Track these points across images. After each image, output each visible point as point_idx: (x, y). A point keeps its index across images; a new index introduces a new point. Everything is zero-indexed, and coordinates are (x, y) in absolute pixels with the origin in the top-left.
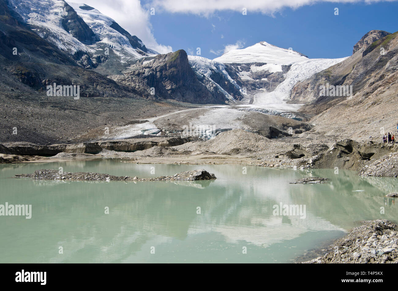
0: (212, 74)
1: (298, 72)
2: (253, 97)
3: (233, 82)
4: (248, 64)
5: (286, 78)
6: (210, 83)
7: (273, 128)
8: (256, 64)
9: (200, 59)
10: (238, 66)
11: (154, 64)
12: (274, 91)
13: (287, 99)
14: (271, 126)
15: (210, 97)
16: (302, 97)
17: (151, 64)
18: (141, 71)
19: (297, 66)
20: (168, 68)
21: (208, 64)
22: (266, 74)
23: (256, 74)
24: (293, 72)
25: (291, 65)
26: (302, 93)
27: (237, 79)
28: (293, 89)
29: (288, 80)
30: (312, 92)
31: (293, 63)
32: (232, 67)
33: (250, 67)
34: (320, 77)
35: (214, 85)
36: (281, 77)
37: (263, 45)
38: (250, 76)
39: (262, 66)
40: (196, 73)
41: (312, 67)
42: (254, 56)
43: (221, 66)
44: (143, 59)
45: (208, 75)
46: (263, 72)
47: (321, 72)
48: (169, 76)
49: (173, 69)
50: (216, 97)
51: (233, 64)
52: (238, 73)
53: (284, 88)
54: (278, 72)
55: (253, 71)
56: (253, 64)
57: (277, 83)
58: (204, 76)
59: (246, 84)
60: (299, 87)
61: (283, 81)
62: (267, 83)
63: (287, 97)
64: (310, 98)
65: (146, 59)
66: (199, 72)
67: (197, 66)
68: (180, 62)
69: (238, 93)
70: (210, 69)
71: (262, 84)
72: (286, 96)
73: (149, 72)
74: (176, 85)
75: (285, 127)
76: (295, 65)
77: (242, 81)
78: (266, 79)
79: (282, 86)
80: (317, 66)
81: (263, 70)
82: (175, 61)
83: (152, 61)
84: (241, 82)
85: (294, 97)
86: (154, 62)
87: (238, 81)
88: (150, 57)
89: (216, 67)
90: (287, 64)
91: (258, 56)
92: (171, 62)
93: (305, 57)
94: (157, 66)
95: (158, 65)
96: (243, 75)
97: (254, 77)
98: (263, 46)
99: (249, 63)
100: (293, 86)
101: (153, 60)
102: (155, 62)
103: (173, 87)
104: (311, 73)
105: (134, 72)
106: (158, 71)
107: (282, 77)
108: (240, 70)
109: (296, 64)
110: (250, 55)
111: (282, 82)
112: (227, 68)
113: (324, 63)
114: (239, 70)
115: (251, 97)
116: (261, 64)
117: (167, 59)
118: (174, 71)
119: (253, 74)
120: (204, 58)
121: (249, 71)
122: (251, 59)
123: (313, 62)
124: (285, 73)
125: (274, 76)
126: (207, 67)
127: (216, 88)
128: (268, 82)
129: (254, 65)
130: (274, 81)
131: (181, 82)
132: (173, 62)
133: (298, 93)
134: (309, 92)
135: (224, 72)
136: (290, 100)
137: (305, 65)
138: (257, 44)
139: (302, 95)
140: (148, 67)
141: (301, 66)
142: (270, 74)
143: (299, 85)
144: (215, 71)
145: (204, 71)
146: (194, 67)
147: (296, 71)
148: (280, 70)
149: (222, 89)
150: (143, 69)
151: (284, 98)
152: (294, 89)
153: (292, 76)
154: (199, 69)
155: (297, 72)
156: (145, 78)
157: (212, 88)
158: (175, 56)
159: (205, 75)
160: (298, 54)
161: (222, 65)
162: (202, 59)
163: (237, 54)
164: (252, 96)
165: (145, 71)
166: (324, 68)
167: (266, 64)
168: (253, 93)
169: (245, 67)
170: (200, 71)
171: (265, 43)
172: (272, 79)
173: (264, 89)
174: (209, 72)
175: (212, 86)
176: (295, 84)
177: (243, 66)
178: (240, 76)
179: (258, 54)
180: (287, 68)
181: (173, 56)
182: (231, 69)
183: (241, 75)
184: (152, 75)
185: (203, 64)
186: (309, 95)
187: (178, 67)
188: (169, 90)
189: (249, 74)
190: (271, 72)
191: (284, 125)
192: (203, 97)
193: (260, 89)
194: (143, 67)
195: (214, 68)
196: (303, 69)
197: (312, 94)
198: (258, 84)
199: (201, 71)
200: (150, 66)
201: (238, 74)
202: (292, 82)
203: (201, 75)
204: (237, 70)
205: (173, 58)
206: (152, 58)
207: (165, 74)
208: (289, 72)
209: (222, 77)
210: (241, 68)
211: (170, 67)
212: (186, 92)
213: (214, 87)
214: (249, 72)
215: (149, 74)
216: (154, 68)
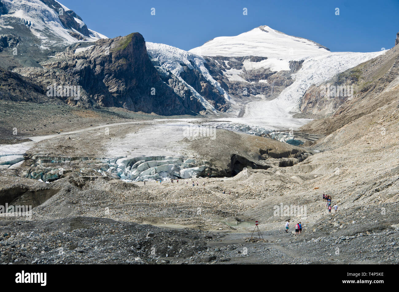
0: (183, 71)
1: (314, 72)
2: (244, 108)
3: (216, 83)
4: (240, 58)
5: (295, 80)
6: (180, 84)
7: (238, 156)
8: (252, 58)
9: (167, 48)
10: (225, 61)
11: (93, 53)
12: (276, 99)
13: (294, 111)
14: (236, 153)
15: (177, 105)
16: (317, 109)
17: (87, 53)
18: (70, 63)
19: (311, 63)
20: (113, 60)
21: (178, 56)
22: (265, 73)
23: (252, 73)
24: (306, 71)
25: (303, 61)
26: (317, 102)
27: (221, 80)
28: (304, 96)
29: (298, 83)
30: (331, 101)
31: (306, 58)
32: (216, 61)
33: (243, 63)
34: (344, 78)
35: (186, 88)
36: (288, 79)
37: (263, 30)
38: (242, 76)
39: (260, 61)
40: (158, 68)
41: (334, 65)
42: (250, 47)
43: (198, 59)
44: (77, 45)
45: (177, 72)
46: (262, 70)
47: (346, 71)
48: (115, 71)
49: (121, 62)
50: (187, 105)
51: (217, 58)
52: (225, 71)
53: (290, 95)
54: (284, 71)
55: (247, 70)
56: (247, 58)
57: (281, 87)
58: (171, 74)
59: (235, 88)
60: (314, 94)
61: (291, 84)
62: (267, 87)
63: (295, 107)
64: (328, 110)
65: (81, 45)
66: (164, 68)
67: (161, 58)
68: (134, 51)
69: (221, 100)
70: (181, 64)
71: (260, 89)
72: (293, 107)
73: (83, 64)
74: (126, 85)
75: (264, 156)
76: (309, 61)
77: (230, 84)
78: (265, 81)
79: (289, 91)
80: (341, 62)
81: (262, 68)
82: (125, 50)
83: (89, 48)
84: (228, 84)
85: (305, 109)
86: (93, 50)
87: (223, 82)
88: (88, 42)
89: (190, 61)
90: (298, 60)
91: (255, 47)
92: (119, 51)
93: (326, 50)
94: (96, 56)
95: (99, 55)
96: (232, 75)
97: (249, 77)
98: (264, 32)
99: (242, 56)
100: (304, 91)
101: (92, 46)
102: (95, 50)
103: (121, 89)
104: (332, 73)
105: (59, 63)
106: (99, 64)
107: (290, 78)
108: (228, 67)
109: (310, 59)
110: (243, 44)
111: (289, 86)
112: (208, 63)
113: (352, 59)
114: (226, 66)
115: (241, 107)
116: (258, 59)
117: (113, 46)
118: (122, 65)
119: (247, 73)
120: (173, 47)
121: (240, 68)
122: (245, 51)
123: (336, 56)
124: (293, 72)
125: (277, 76)
126: (176, 60)
127: (188, 93)
128: (268, 85)
129: (249, 60)
130: (277, 84)
131: (134, 82)
132: (121, 51)
133: (311, 103)
134: (327, 101)
135: (203, 69)
136: (300, 112)
137: (324, 61)
138: (255, 29)
139: (317, 105)
140: (84, 58)
141: (318, 63)
142: (272, 74)
143: (312, 91)
144: (187, 67)
145: (172, 67)
146: (156, 60)
147: (309, 71)
148: (286, 67)
149: (198, 94)
150: (74, 59)
151: (290, 109)
152: (306, 97)
153: (304, 77)
154: (163, 63)
155: (311, 71)
156: (75, 73)
157: (182, 92)
158: (126, 42)
159: (173, 72)
160: (315, 44)
161: (200, 58)
162: (169, 49)
163: (225, 44)
164: (243, 105)
165: (76, 62)
166: (352, 65)
167: (266, 58)
168: (245, 101)
169: (235, 63)
170: (165, 66)
171: (267, 28)
172: (275, 81)
173: (262, 96)
174: (179, 67)
175: (183, 89)
176: (307, 89)
177: (232, 61)
178: (226, 75)
179: (255, 44)
180: (297, 65)
181: (123, 42)
182: (214, 65)
183: (229, 73)
184: (87, 69)
185: (170, 55)
186: (327, 106)
187: (130, 59)
188: (114, 93)
189: (240, 73)
190: (273, 71)
191: (262, 152)
192: (167, 105)
193: (257, 96)
194: (74, 57)
195: (188, 62)
196: (320, 67)
197: (331, 104)
198: (253, 89)
199: (167, 66)
200: (86, 56)
201: (224, 73)
202: (303, 86)
203: (166, 72)
204: (223, 66)
205: (121, 45)
206: (91, 44)
207: (109, 69)
208: (300, 71)
209: (199, 76)
210: (228, 63)
211: (118, 58)
212: (140, 98)
213: (186, 91)
214: (241, 71)
215: (83, 67)
216: (92, 60)
